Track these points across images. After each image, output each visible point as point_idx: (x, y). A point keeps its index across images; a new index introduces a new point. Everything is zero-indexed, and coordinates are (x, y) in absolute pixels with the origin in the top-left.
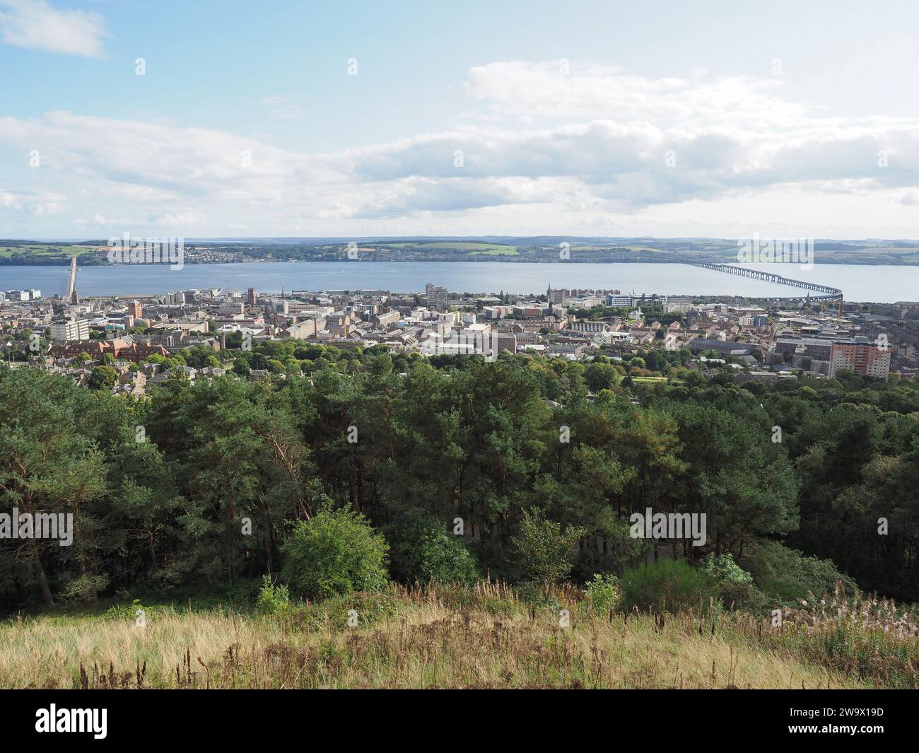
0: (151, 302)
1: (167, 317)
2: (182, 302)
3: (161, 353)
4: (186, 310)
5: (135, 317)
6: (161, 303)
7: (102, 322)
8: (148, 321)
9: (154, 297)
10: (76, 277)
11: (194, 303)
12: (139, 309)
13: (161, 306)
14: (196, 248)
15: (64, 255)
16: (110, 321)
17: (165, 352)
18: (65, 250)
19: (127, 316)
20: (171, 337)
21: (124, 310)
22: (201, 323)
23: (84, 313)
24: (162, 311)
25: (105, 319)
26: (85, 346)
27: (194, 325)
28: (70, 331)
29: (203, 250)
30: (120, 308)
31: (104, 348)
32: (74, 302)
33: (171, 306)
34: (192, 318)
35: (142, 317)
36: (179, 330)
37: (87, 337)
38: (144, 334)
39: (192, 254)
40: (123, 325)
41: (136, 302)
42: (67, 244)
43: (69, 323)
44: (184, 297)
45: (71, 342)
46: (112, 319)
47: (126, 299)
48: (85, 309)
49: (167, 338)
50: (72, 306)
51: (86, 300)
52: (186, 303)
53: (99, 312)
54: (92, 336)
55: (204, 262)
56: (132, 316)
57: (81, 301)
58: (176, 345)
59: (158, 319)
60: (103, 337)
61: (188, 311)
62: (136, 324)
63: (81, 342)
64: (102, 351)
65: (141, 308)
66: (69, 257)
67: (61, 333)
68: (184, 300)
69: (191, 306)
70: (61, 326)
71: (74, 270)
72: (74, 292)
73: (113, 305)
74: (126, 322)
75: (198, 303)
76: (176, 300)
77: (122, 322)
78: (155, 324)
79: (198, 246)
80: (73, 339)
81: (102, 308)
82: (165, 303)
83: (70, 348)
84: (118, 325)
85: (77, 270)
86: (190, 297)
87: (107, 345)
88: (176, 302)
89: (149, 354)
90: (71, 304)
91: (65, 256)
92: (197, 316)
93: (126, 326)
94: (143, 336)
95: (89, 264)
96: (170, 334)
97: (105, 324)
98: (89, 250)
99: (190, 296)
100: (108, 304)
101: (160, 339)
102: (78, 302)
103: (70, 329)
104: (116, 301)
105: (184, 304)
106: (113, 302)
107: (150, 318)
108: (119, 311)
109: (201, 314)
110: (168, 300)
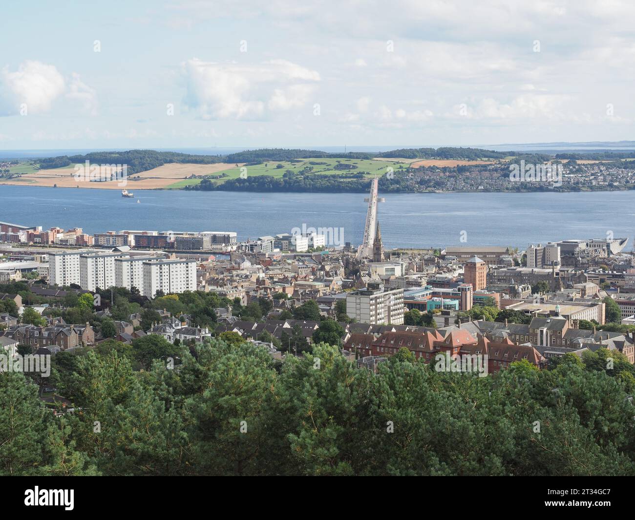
0: (501, 262)
1: (530, 291)
2: (556, 264)
3: (531, 359)
4: (563, 278)
5: (474, 289)
6: (517, 264)
7: (421, 294)
8: (497, 296)
9: (507, 252)
10: (377, 213)
11: (576, 265)
12: (481, 273)
13: (519, 269)
14: (579, 162)
15: (360, 175)
16: (434, 294)
17: (539, 358)
18: (362, 166)
19: (462, 285)
20: (545, 330)
21: (456, 274)
22: (593, 305)
23: (392, 278)
24: (520, 278)
25: (426, 289)
26: (401, 337)
27: (581, 308)
28: (376, 309)
29: (593, 165)
30: (449, 271)
31: (435, 343)
32: (376, 257)
33: (535, 270)
34: (575, 295)
35: (487, 289)
36: (560, 318)
37: (400, 321)
38: (497, 320)
39: (571, 172)
40: (456, 302)
41: (478, 261)
42: (365, 156)
43: (377, 294)
44: (559, 254)
45: (378, 329)
46: (437, 290)
47: (458, 255)
48: (393, 270)
49: (539, 332)
50: (373, 265)
51: (394, 254)
52: (563, 265)
53: (415, 277)
54: (409, 320)
55: (592, 188)
56: (471, 286)
57: (388, 256)
58: (554, 345)
59: (514, 293)
60: (428, 320)
61: (568, 282)
62: (477, 300)
63: (394, 330)
64: (431, 348)
65: (485, 272)
66: (367, 178)
67: (363, 311)
68: (559, 259)
69: (571, 270)
70: (364, 299)
71: (374, 200)
72: (377, 240)
73: (438, 266)
74: (460, 296)
75: (584, 266)
76: (544, 258)
77: (454, 296)
78: (510, 302)
79: (581, 157)
80: (379, 322)
81: (420, 270)
82: (525, 264)
83: (379, 340)
84: (448, 302)
85: (379, 200)
86: (569, 254)
87: (440, 338)
88: (544, 264)
89: (510, 360)
90: (371, 261)
91: (362, 177)
92: (583, 291)
93: (460, 305)
94: (497, 325)
95: (398, 191)
96: (544, 323)
97: (425, 299)
98: (398, 166)
99: (568, 252)
100: (429, 262)
101: (525, 332)
102: (382, 257)
103: (377, 304)
104: (443, 257)
105: (559, 267)
106: (437, 259)
107: (501, 291)
108: (449, 276)
109: (591, 287)
110: (531, 259)
